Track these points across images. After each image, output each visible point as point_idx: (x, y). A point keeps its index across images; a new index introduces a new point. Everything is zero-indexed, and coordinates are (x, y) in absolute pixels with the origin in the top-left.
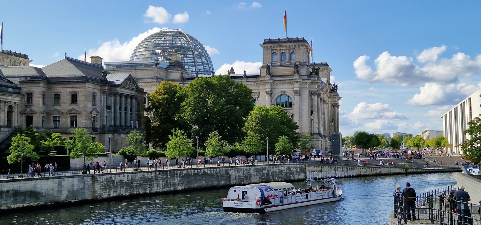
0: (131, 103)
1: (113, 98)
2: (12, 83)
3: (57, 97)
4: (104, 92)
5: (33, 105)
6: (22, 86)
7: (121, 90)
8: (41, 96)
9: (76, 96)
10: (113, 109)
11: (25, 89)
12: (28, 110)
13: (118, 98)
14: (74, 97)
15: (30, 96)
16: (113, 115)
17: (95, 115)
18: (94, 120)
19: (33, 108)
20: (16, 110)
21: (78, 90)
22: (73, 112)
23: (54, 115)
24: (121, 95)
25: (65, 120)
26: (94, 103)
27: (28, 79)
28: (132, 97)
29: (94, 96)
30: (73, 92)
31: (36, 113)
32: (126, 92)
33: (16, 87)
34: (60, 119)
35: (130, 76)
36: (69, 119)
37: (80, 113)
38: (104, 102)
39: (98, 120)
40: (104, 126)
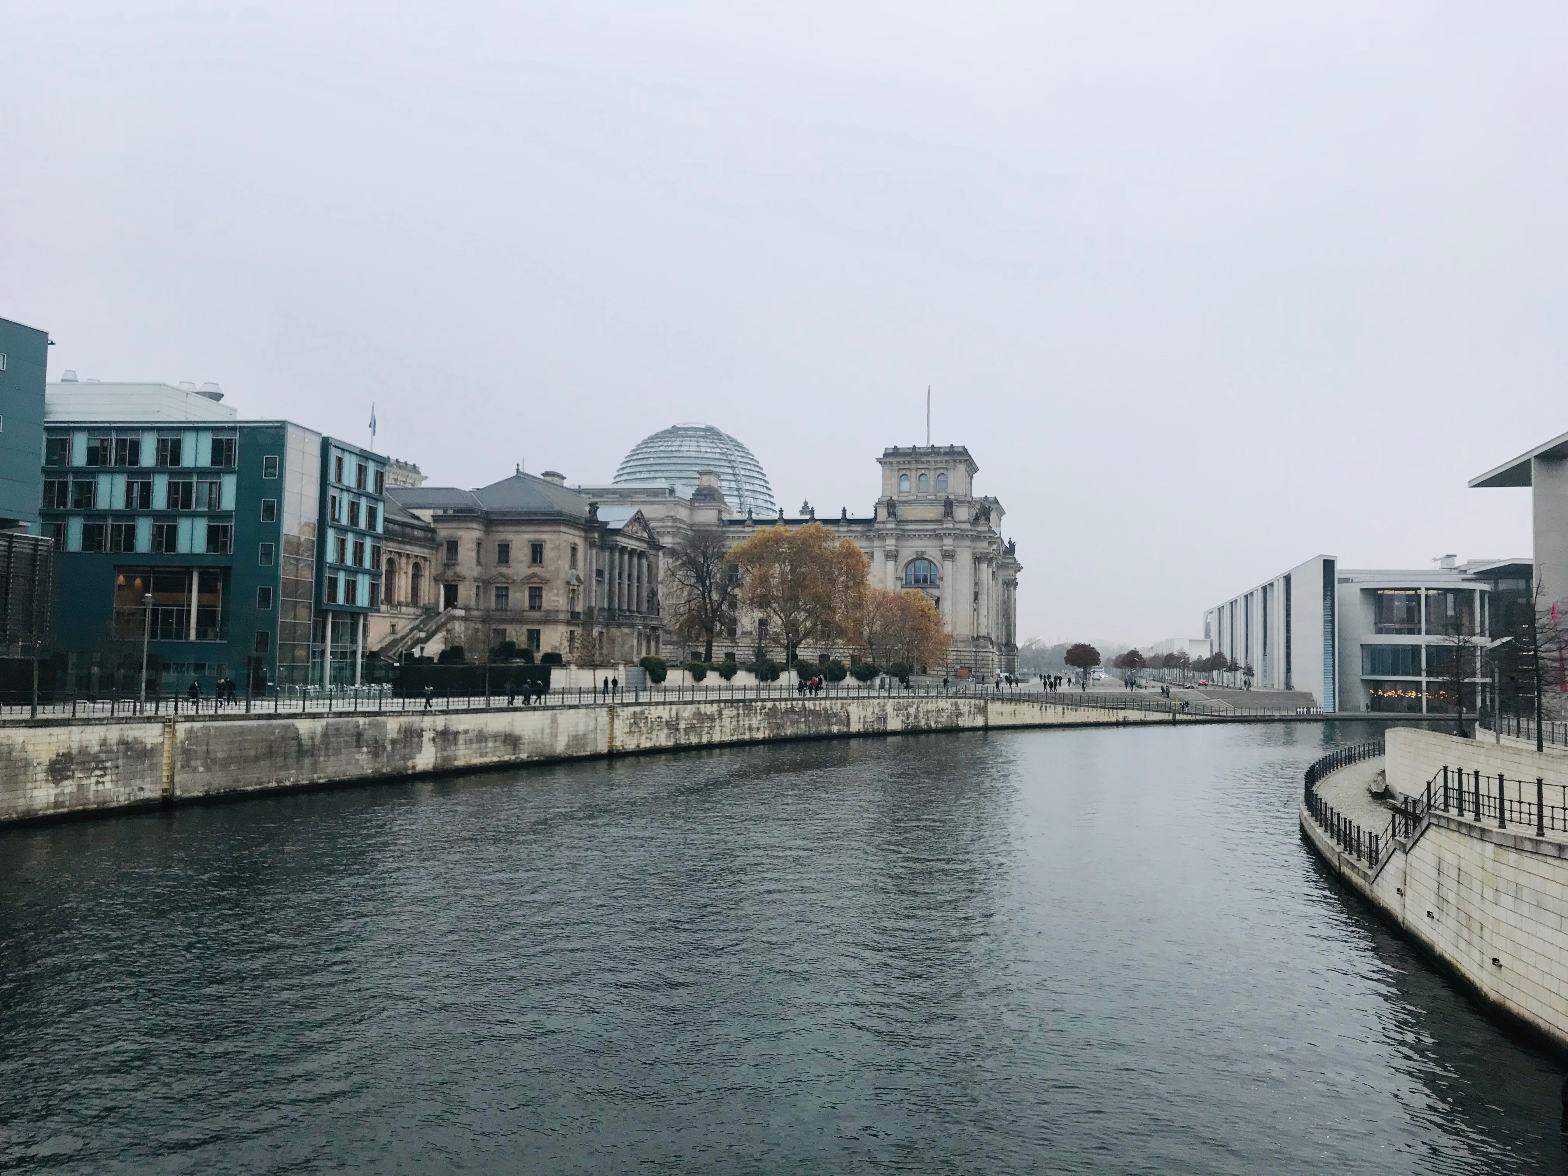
0: (640, 566)
1: (607, 554)
2: (418, 518)
3: (504, 550)
4: (592, 545)
5: (458, 565)
6: (439, 526)
7: (623, 541)
8: (474, 546)
9: (541, 550)
10: (607, 576)
11: (444, 532)
12: (450, 573)
13: (617, 555)
14: (537, 551)
15: (453, 546)
16: (606, 588)
17: (575, 588)
18: (573, 598)
19: (458, 569)
20: (427, 573)
21: (544, 536)
22: (536, 580)
23: (499, 585)
24: (623, 550)
25: (518, 595)
26: (574, 565)
27: (450, 512)
28: (641, 555)
29: (574, 549)
30: (537, 540)
31: (464, 578)
32: (632, 544)
33: (427, 529)
34: (510, 593)
35: (640, 512)
36: (527, 593)
37: (547, 581)
38: (591, 562)
39: (581, 597)
40: (591, 609)
